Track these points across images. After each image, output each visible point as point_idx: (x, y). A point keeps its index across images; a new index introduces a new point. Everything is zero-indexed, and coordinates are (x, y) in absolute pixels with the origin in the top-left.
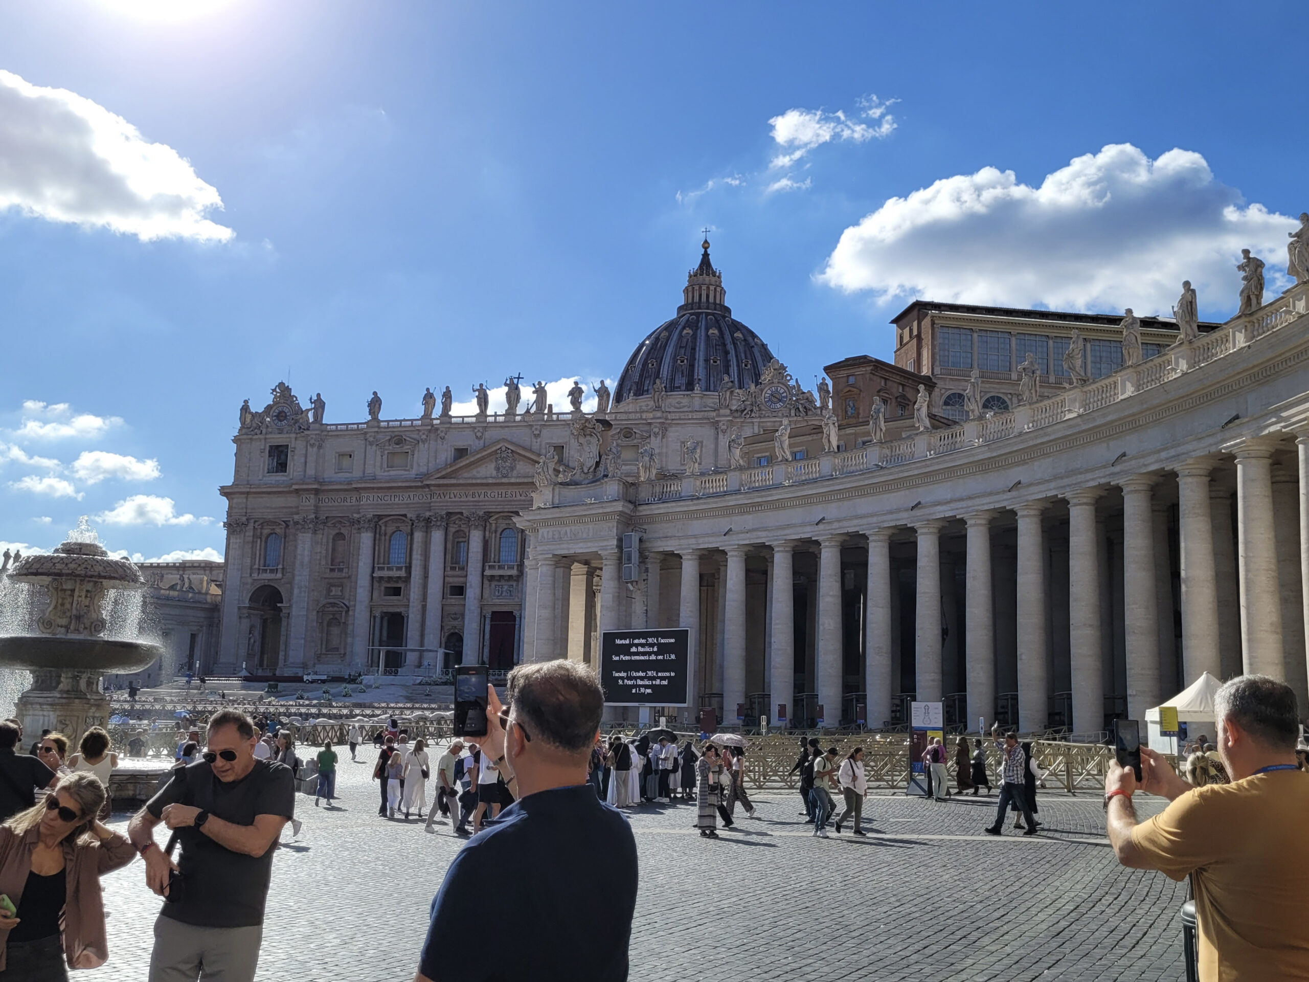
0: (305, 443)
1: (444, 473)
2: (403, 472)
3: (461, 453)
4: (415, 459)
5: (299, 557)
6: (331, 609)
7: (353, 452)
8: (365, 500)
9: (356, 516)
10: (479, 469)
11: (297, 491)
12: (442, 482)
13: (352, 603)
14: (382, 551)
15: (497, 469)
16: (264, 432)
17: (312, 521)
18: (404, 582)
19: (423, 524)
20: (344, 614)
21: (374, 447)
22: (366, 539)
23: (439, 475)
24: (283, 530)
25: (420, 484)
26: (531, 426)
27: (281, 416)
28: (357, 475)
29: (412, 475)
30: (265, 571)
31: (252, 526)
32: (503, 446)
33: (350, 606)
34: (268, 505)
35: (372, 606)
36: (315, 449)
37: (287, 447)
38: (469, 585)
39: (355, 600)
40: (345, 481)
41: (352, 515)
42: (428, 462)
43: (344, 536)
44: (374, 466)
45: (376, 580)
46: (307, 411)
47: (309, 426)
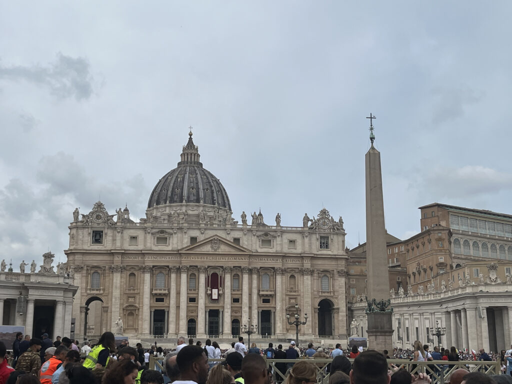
0: (112, 231)
1: (189, 248)
2: (165, 247)
3: (194, 240)
4: (171, 241)
5: (114, 284)
6: (130, 308)
7: (138, 236)
8: (147, 258)
9: (144, 266)
10: (203, 247)
11: (113, 253)
12: (187, 252)
13: (141, 305)
14: (154, 282)
15: (212, 247)
16: (90, 224)
17: (121, 268)
18: (166, 296)
19: (176, 271)
20: (137, 310)
21: (150, 235)
22: (147, 276)
23: (186, 249)
24: (102, 271)
25: (176, 252)
26: (226, 230)
27: (98, 217)
28: (140, 247)
29: (170, 248)
30: (93, 290)
31: (85, 268)
32: (216, 237)
33: (140, 307)
34: (94, 259)
35: (151, 307)
36: (120, 234)
37: (102, 232)
38: (200, 297)
39: (143, 304)
40: (135, 249)
41: (140, 265)
42: (178, 243)
43: (135, 275)
44: (151, 243)
45: (152, 295)
46: (113, 216)
47: (116, 223)
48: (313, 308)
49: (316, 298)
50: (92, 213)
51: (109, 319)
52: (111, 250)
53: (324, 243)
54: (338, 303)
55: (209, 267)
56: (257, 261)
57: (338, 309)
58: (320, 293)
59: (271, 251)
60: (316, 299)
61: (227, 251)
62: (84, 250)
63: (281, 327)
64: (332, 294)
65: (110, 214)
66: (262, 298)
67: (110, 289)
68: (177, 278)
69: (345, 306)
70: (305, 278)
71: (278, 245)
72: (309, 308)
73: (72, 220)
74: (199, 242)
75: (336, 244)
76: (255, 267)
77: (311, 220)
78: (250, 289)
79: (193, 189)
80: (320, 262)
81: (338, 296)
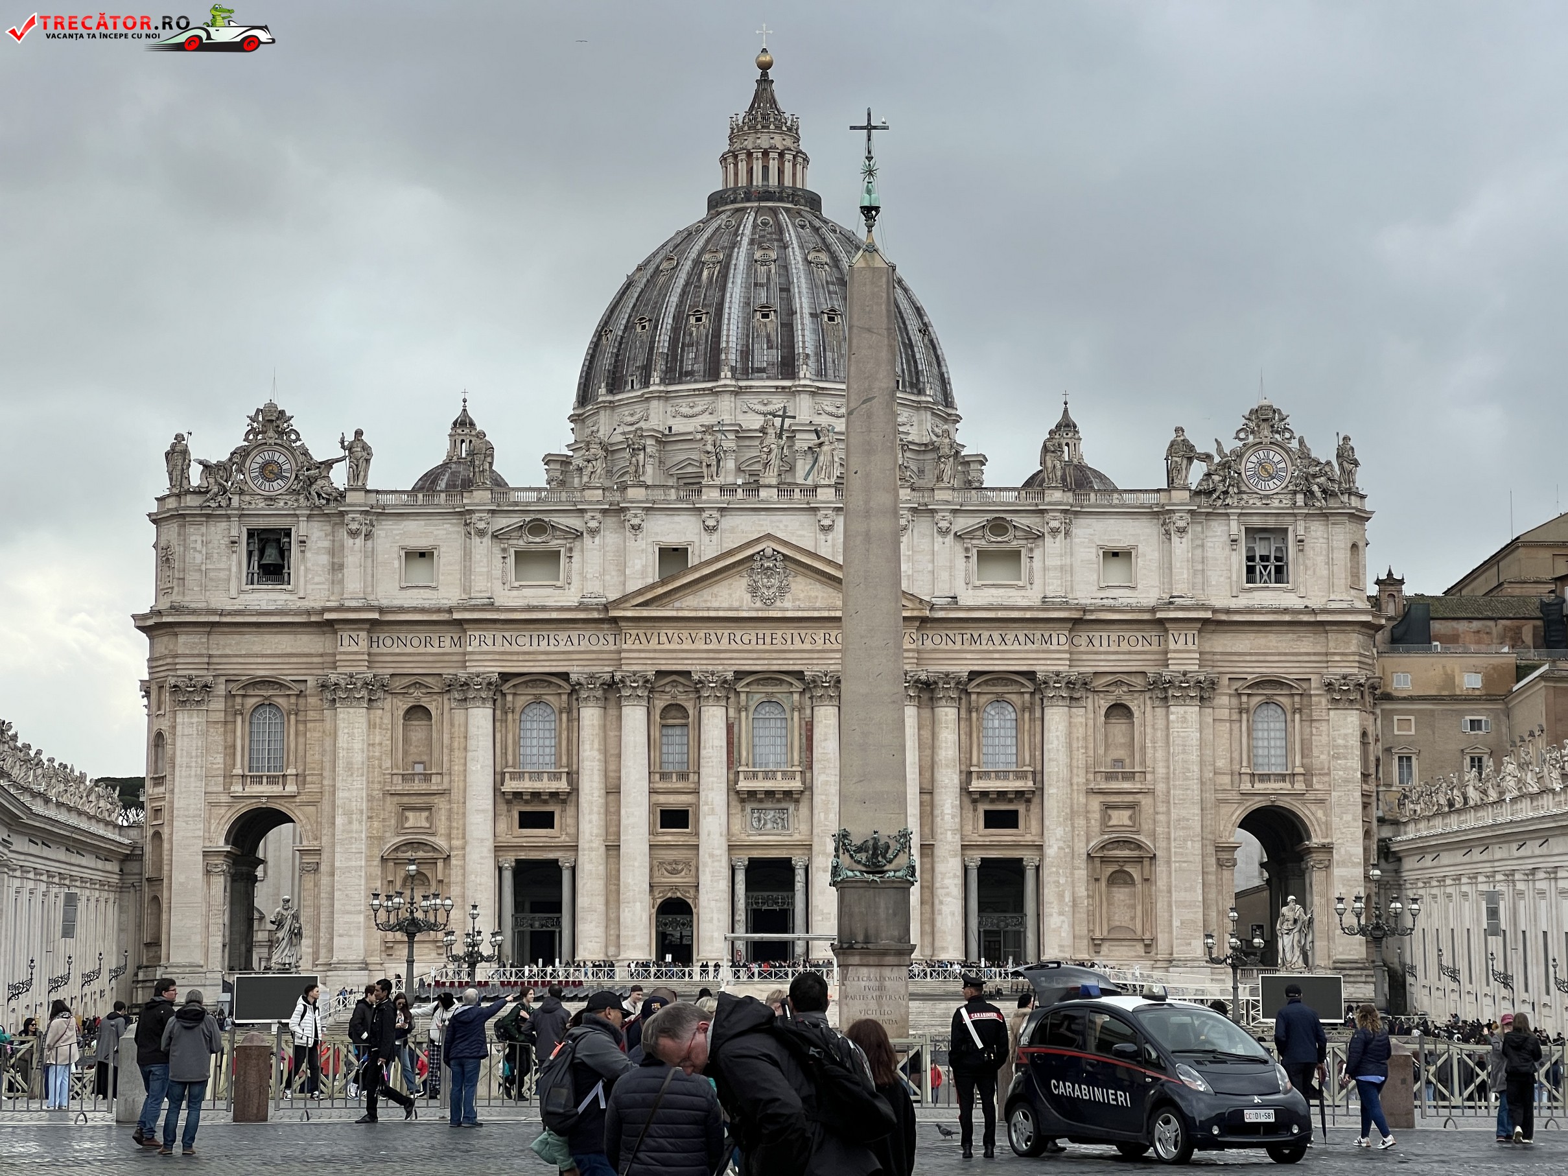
0: (328, 528)
1: (649, 596)
2: (550, 591)
3: (673, 557)
4: (576, 566)
5: (341, 754)
6: (410, 854)
7: (436, 547)
8: (475, 643)
9: (462, 675)
10: (715, 589)
11: (330, 623)
12: (645, 614)
13: (455, 843)
14: (510, 741)
15: (754, 590)
16: (235, 500)
17: (367, 684)
18: (564, 803)
19: (599, 693)
20: (440, 864)
21: (487, 540)
22: (480, 718)
23: (640, 600)
24: (293, 700)
25: (596, 615)
26: (815, 510)
27: (269, 471)
28: (448, 593)
29: (570, 597)
30: (258, 780)
31: (221, 689)
32: (768, 546)
33: (451, 848)
34: (257, 649)
35: (497, 849)
36: (359, 541)
37: (288, 533)
38: (704, 809)
39: (464, 838)
40: (427, 604)
41: (448, 672)
42: (604, 572)
43: (427, 713)
44: (489, 576)
45: (504, 798)
46: (329, 464)
47: (342, 495)
48: (1211, 850)
49: (1225, 801)
50: (241, 455)
51: (324, 902)
52: (325, 610)
53: (1264, 558)
54: (1328, 825)
55: (739, 675)
56: (958, 647)
57: (1327, 849)
58: (1246, 778)
59: (1018, 598)
60: (1225, 810)
61: (818, 605)
62: (214, 612)
63: (1065, 933)
64: (1300, 786)
65: (318, 456)
66: (982, 807)
67: (326, 774)
68: (604, 728)
69: (1360, 834)
70: (1172, 717)
71: (1052, 573)
72: (1194, 848)
73: (163, 486)
74: (696, 568)
75: (1321, 560)
76: (947, 675)
77: (1208, 457)
78: (929, 769)
79: (765, 316)
80: (1242, 643)
81: (1329, 792)
